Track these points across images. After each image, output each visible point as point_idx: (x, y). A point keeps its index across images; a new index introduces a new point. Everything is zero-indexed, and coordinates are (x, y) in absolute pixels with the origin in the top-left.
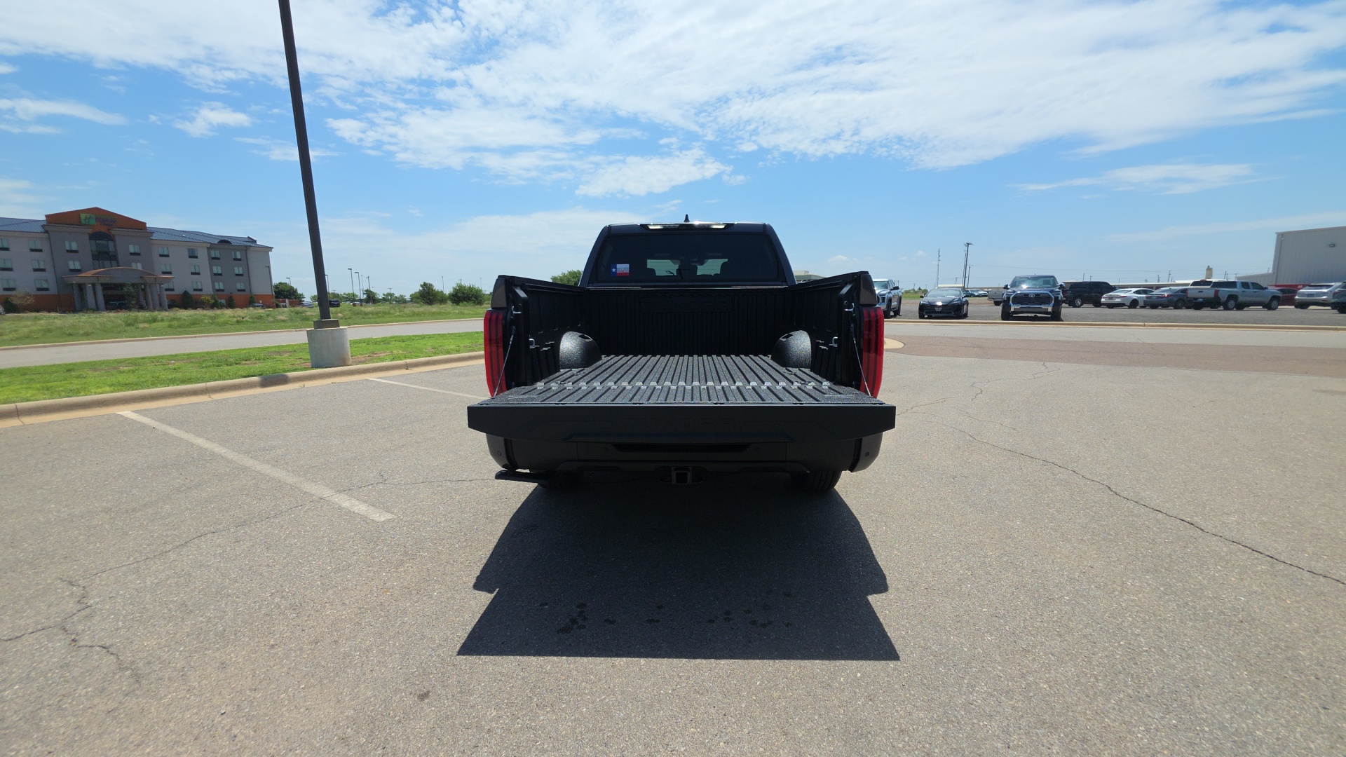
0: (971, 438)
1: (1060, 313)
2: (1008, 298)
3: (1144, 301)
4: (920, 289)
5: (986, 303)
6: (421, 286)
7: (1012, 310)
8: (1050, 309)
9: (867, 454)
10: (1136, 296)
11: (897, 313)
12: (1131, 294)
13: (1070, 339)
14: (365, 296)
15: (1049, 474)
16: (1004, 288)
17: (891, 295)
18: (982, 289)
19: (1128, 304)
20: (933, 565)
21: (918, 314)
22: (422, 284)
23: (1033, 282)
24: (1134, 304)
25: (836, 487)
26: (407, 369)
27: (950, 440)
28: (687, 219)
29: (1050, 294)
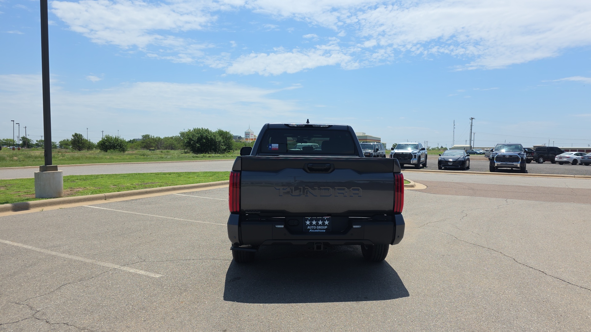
0: (455, 239)
1: (525, 168)
2: (493, 158)
3: (581, 160)
4: (442, 147)
5: (484, 159)
6: (73, 136)
7: (496, 165)
8: (519, 165)
9: (398, 237)
10: (576, 157)
11: (425, 165)
12: (572, 155)
13: (528, 185)
14: (21, 142)
15: (489, 254)
16: (491, 151)
17: (420, 154)
18: (483, 149)
19: (571, 162)
20: (428, 287)
21: (437, 167)
22: (74, 134)
23: (509, 148)
24: (575, 162)
25: (386, 259)
26: (106, 199)
27: (445, 239)
28: (308, 122)
29: (518, 155)
